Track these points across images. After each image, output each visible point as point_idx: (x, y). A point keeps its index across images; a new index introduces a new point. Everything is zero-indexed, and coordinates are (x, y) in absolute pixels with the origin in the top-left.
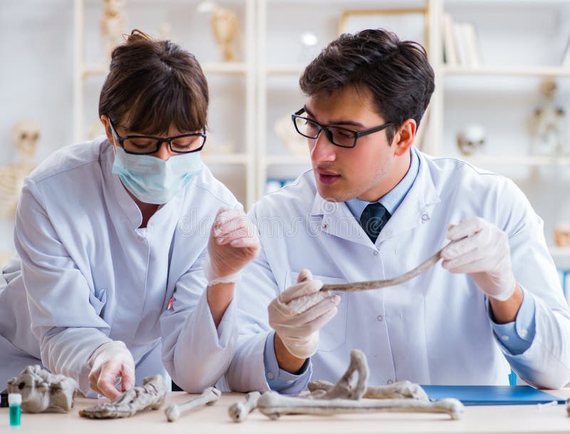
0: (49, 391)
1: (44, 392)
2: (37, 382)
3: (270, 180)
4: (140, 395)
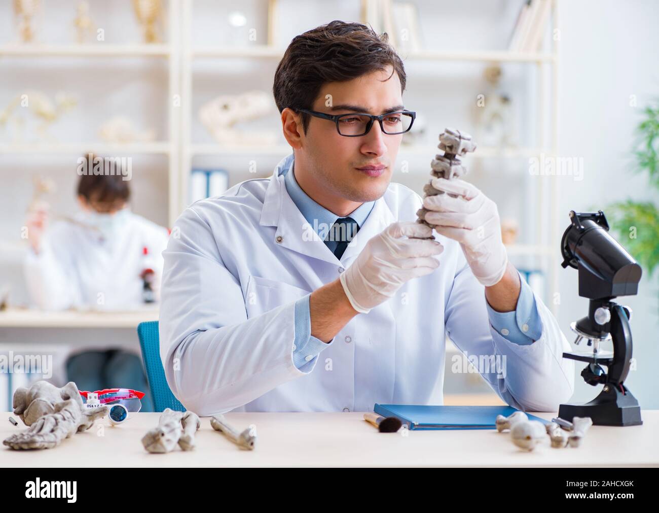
3: (194, 170)
4: (59, 422)
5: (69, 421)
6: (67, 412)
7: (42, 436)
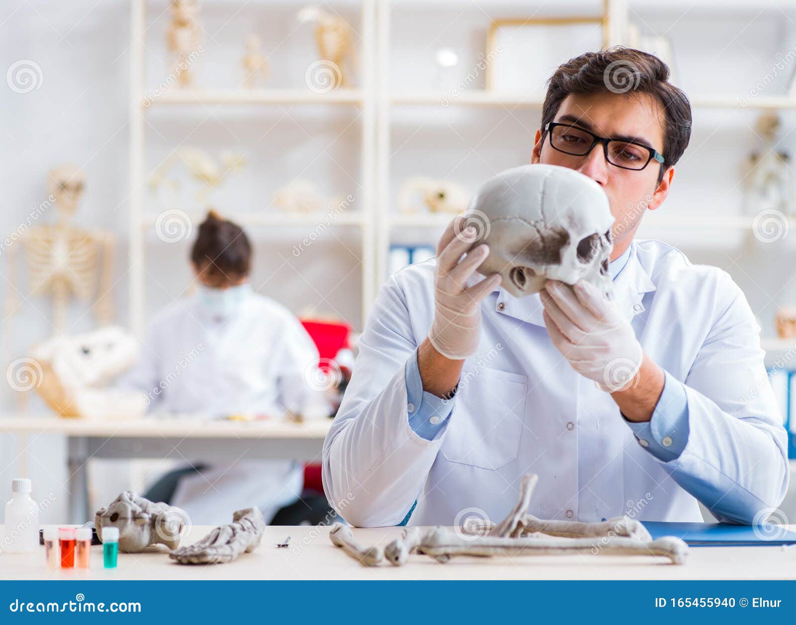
0: (150, 525)
1: (143, 526)
2: (134, 512)
3: (393, 247)
4: (237, 533)
5: (249, 532)
6: (247, 521)
7: (215, 548)
